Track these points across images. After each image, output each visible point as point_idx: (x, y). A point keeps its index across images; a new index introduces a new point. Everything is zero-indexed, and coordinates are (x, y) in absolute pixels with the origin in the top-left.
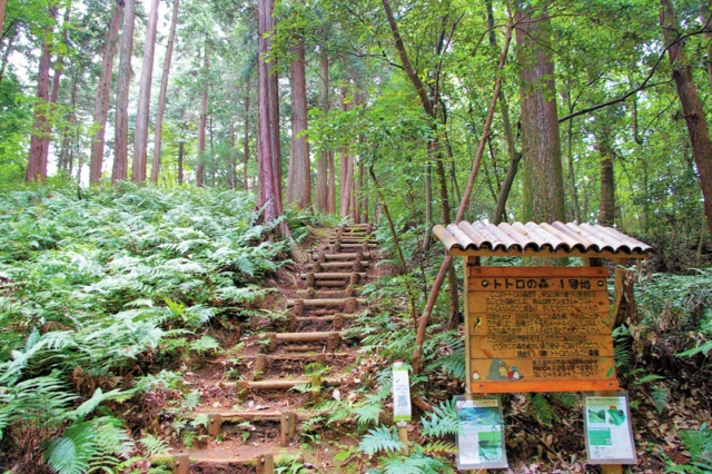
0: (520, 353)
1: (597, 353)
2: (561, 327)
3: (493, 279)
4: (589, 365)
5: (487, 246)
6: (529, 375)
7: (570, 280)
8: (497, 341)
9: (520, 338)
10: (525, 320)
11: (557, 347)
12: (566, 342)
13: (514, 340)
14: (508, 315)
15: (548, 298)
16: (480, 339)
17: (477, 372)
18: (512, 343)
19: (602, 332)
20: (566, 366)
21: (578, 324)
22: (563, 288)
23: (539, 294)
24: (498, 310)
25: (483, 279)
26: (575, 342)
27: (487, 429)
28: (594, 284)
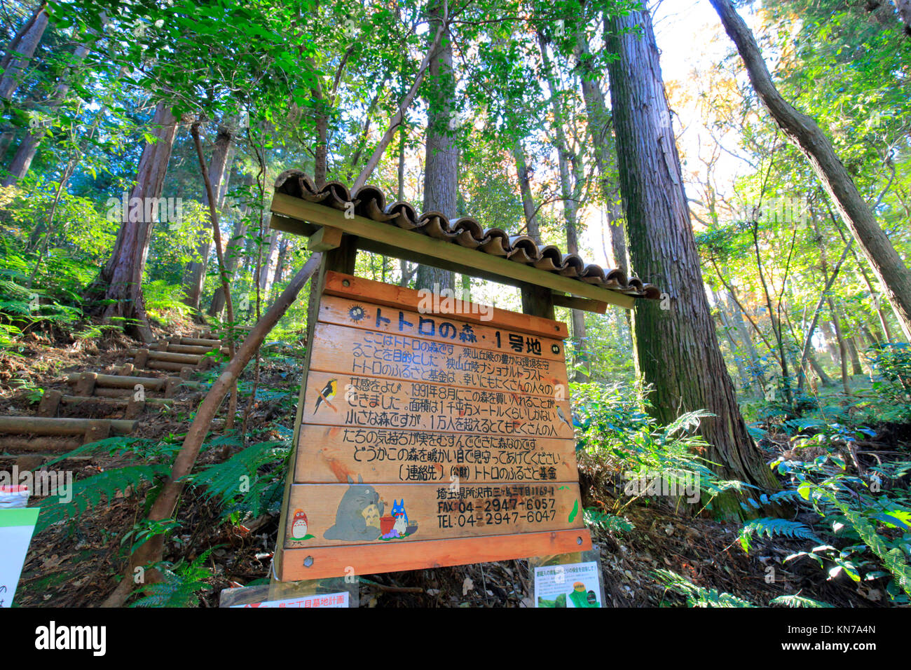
0: (413, 471)
1: (552, 474)
2: (494, 418)
3: (376, 308)
4: (541, 498)
5: (375, 200)
6: (429, 522)
7: (511, 335)
8: (366, 439)
9: (416, 435)
10: (431, 398)
11: (487, 459)
12: (502, 449)
13: (403, 441)
14: (396, 383)
15: (475, 360)
16: (327, 433)
17: (304, 517)
18: (399, 447)
19: (560, 435)
20: (502, 500)
21: (523, 415)
22: (499, 346)
23: (458, 351)
24: (377, 370)
25: (353, 303)
26: (518, 452)
28: (546, 348)
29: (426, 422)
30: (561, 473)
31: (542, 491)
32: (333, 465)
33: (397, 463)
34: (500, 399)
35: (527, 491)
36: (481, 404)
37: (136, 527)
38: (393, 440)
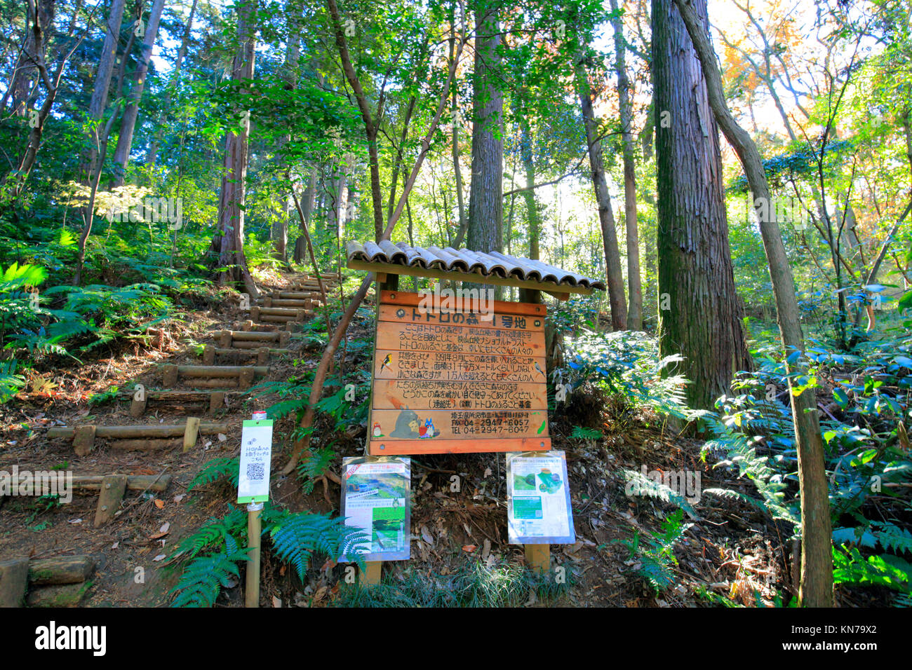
0: (437, 403)
1: (528, 405)
2: (489, 371)
3: (412, 309)
4: (519, 419)
5: (402, 259)
6: (447, 430)
7: (504, 317)
8: (409, 386)
9: (439, 383)
10: (447, 361)
11: (483, 397)
12: (494, 390)
13: (431, 386)
14: (426, 354)
15: (477, 336)
16: (388, 384)
17: (379, 426)
18: (428, 390)
19: (535, 381)
20: (492, 420)
21: (509, 369)
22: (494, 325)
23: (466, 330)
24: (414, 347)
25: (398, 308)
26: (504, 392)
27: (386, 503)
28: (530, 323)
29: (444, 375)
30: (535, 404)
31: (520, 415)
32: (393, 400)
33: (428, 399)
34: (494, 359)
35: (510, 415)
36: (480, 363)
37: (296, 431)
38: (425, 386)
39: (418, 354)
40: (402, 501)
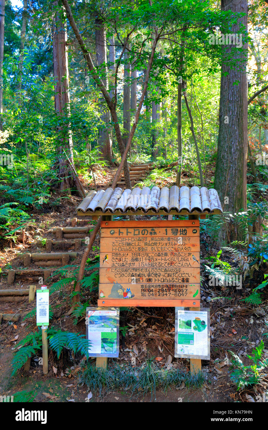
1: (187, 280)
2: (163, 262)
3: (118, 229)
4: (181, 289)
5: (100, 209)
6: (138, 294)
7: (172, 229)
8: (118, 271)
9: (134, 269)
10: (138, 257)
11: (159, 276)
12: (166, 272)
13: (129, 271)
14: (127, 253)
15: (155, 242)
16: (106, 270)
17: (103, 292)
18: (128, 273)
19: (192, 266)
20: (164, 289)
21: (176, 259)
22: (166, 234)
23: (149, 239)
24: (120, 250)
25: (111, 229)
26: (172, 273)
27: (108, 330)
28: (190, 232)
29: (137, 264)
30: (191, 280)
31: (182, 286)
33: (128, 278)
34: (166, 254)
35: (176, 286)
36: (158, 257)
38: (126, 271)
39: (122, 254)
40: (115, 329)
